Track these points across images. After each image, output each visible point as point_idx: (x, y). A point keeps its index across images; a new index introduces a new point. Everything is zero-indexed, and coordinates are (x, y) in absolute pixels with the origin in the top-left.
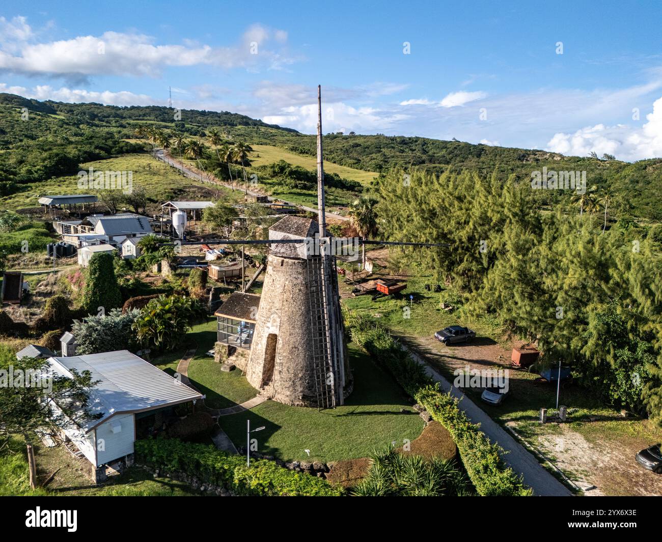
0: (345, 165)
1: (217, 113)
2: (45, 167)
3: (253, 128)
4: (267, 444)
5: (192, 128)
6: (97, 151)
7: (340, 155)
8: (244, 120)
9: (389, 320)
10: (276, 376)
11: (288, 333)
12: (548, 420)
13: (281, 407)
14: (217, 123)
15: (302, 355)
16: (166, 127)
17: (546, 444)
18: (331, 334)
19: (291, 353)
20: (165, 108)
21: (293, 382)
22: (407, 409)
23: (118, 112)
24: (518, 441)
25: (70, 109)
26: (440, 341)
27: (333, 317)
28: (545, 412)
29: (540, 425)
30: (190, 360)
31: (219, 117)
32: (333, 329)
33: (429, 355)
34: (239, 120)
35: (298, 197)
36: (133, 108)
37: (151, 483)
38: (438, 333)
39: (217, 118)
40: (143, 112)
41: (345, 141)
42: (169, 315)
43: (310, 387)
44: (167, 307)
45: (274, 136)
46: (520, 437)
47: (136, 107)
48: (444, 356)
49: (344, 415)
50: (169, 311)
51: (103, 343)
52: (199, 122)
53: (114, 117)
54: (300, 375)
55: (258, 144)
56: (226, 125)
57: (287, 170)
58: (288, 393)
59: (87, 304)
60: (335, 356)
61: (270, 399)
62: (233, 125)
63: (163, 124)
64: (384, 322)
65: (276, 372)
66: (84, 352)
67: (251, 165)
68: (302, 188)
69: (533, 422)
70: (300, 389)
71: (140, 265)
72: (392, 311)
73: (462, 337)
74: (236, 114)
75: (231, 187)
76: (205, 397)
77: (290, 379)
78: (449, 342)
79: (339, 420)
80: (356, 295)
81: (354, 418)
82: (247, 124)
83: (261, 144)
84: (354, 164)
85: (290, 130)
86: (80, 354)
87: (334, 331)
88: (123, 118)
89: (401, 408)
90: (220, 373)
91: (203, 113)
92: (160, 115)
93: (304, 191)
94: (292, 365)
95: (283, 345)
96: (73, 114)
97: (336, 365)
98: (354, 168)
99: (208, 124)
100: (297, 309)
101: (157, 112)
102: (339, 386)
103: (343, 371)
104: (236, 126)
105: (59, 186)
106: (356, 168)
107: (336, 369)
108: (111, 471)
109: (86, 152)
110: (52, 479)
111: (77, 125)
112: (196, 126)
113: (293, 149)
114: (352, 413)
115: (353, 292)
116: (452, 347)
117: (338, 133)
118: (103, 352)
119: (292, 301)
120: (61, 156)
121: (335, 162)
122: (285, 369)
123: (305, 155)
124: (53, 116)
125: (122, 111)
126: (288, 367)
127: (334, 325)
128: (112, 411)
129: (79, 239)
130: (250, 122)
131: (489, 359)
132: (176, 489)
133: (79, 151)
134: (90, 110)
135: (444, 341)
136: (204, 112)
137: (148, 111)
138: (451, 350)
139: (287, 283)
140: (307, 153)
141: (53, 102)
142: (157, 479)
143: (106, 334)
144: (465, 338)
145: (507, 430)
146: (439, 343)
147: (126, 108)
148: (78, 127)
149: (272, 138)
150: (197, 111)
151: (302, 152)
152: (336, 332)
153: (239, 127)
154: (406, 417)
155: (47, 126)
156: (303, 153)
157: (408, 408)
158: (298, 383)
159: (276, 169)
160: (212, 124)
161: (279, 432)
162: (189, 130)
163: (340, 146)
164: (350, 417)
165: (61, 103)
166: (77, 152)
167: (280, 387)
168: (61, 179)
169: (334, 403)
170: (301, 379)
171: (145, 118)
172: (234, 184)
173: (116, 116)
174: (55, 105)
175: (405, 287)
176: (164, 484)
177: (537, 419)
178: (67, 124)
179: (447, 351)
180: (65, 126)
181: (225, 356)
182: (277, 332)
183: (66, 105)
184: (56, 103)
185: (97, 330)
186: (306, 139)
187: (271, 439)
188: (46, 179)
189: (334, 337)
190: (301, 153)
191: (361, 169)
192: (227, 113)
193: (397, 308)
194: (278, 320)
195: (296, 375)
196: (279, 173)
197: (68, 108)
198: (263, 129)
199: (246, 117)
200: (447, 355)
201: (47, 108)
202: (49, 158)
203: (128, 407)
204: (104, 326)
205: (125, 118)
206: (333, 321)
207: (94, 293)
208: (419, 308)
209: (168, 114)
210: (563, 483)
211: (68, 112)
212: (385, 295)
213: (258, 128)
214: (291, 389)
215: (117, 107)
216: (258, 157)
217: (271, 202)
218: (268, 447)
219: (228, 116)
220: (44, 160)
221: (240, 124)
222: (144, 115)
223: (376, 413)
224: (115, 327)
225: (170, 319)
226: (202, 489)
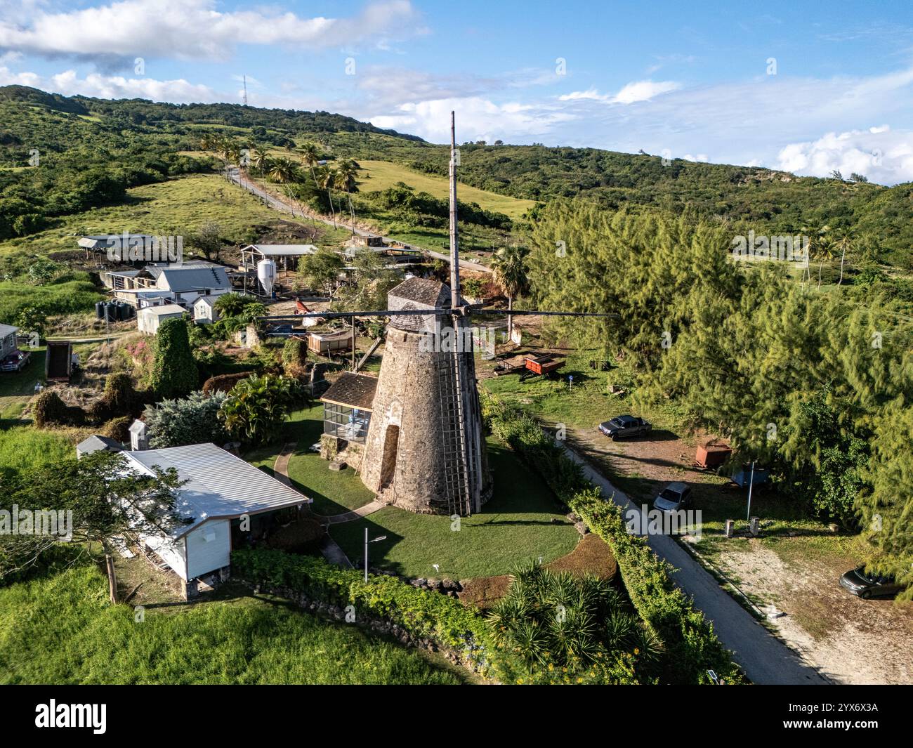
0: (488, 189)
1: (310, 113)
2: (82, 193)
3: (360, 135)
4: (386, 558)
5: (276, 135)
6: (149, 171)
7: (481, 173)
8: (348, 123)
9: (541, 407)
10: (398, 477)
11: (413, 425)
12: (735, 533)
13: (404, 514)
14: (310, 128)
15: (429, 452)
16: (240, 134)
17: (730, 562)
18: (465, 426)
19: (416, 449)
20: (238, 106)
21: (419, 484)
22: (559, 519)
23: (174, 112)
24: (695, 558)
25: (107, 107)
26: (606, 434)
27: (468, 406)
28: (732, 524)
29: (724, 540)
30: (291, 456)
31: (314, 119)
32: (469, 420)
33: (590, 453)
34: (340, 124)
35: (423, 238)
36: (193, 106)
37: (252, 599)
38: (603, 424)
39: (310, 121)
40: (208, 112)
41: (488, 153)
42: (264, 400)
43: (440, 490)
44: (261, 390)
45: (389, 146)
46: (698, 554)
47: (197, 105)
48: (610, 454)
49: (481, 525)
50: (263, 395)
51: (182, 434)
52: (285, 126)
53: (168, 119)
54: (427, 476)
55: (367, 159)
56: (322, 131)
57: (408, 199)
58: (413, 498)
59: (156, 384)
60: (471, 454)
61: (390, 504)
62: (332, 131)
63: (236, 129)
64: (534, 410)
65: (397, 472)
66: (160, 445)
67: (358, 191)
68: (428, 225)
69: (716, 536)
70: (427, 493)
71: (218, 332)
72: (546, 395)
73: (634, 429)
74: (337, 115)
75: (331, 223)
76: (312, 500)
77: (415, 480)
78: (617, 437)
79: (475, 530)
80: (500, 375)
81: (493, 528)
82: (351, 129)
83: (372, 159)
84: (501, 187)
85: (411, 138)
86: (155, 448)
87: (469, 423)
88: (180, 120)
89: (551, 517)
90: (328, 472)
91: (291, 114)
92: (232, 116)
93: (432, 230)
94: (418, 464)
95: (407, 439)
96: (111, 114)
97: (471, 465)
98: (500, 193)
99: (298, 129)
100: (424, 395)
101: (228, 112)
102: (475, 490)
103: (480, 472)
104: (337, 132)
105: (102, 220)
106: (504, 194)
107: (472, 469)
108: (203, 586)
109: (134, 173)
110: (134, 594)
111: (118, 130)
112: (281, 132)
113: (417, 166)
114: (491, 523)
115: (496, 370)
116: (620, 443)
117: (479, 143)
118: (183, 445)
119: (417, 386)
120: (101, 178)
121: (473, 185)
122: (409, 469)
123: (432, 175)
124: (85, 118)
125: (178, 110)
126: (413, 467)
127: (469, 416)
128: (204, 515)
129: (137, 296)
130: (356, 126)
131: (663, 457)
132: (281, 607)
133: (125, 170)
134: (135, 110)
135: (610, 435)
136: (292, 112)
137: (214, 110)
138: (619, 446)
139: (411, 362)
140: (435, 172)
141: (84, 98)
142: (258, 595)
143: (186, 423)
144: (638, 431)
145: (684, 546)
146: (604, 437)
147: (184, 105)
148: (120, 134)
149: (387, 149)
150: (283, 111)
151: (429, 171)
152: (472, 424)
153: (341, 133)
154: (557, 528)
155: (77, 133)
156: (431, 172)
157: (560, 517)
158: (425, 485)
159: (394, 198)
160: (303, 129)
161: (402, 543)
162: (272, 137)
163: (481, 161)
164: (488, 528)
165: (94, 100)
166: (122, 173)
167: (402, 490)
168: (104, 210)
169: (469, 510)
170: (428, 480)
171: (211, 121)
172: (337, 219)
173: (171, 117)
174: (87, 103)
175: (563, 364)
176: (266, 601)
177: (722, 532)
178: (105, 129)
179: (614, 447)
180: (101, 132)
181: (334, 451)
182: (399, 424)
183: (102, 102)
184: (88, 99)
185: (174, 418)
186: (433, 151)
187: (392, 552)
188: (83, 211)
189: (470, 430)
190: (427, 172)
191: (510, 195)
192: (324, 114)
193: (552, 392)
194: (400, 408)
195: (422, 476)
196: (397, 203)
197: (104, 106)
198: (374, 137)
199: (350, 120)
200: (614, 452)
201: (77, 106)
202: (87, 182)
203: (223, 512)
204: (184, 414)
205: (183, 120)
206: (469, 411)
207: (165, 370)
208: (581, 392)
209: (242, 114)
210: (746, 609)
211: (105, 112)
212: (536, 375)
213: (366, 135)
214: (416, 492)
215: (171, 105)
216: (368, 177)
217: (387, 245)
218: (388, 561)
219: (325, 118)
220: (79, 184)
221: (342, 129)
222: (210, 116)
223: (519, 523)
224: (196, 414)
225: (264, 405)
226: (312, 607)
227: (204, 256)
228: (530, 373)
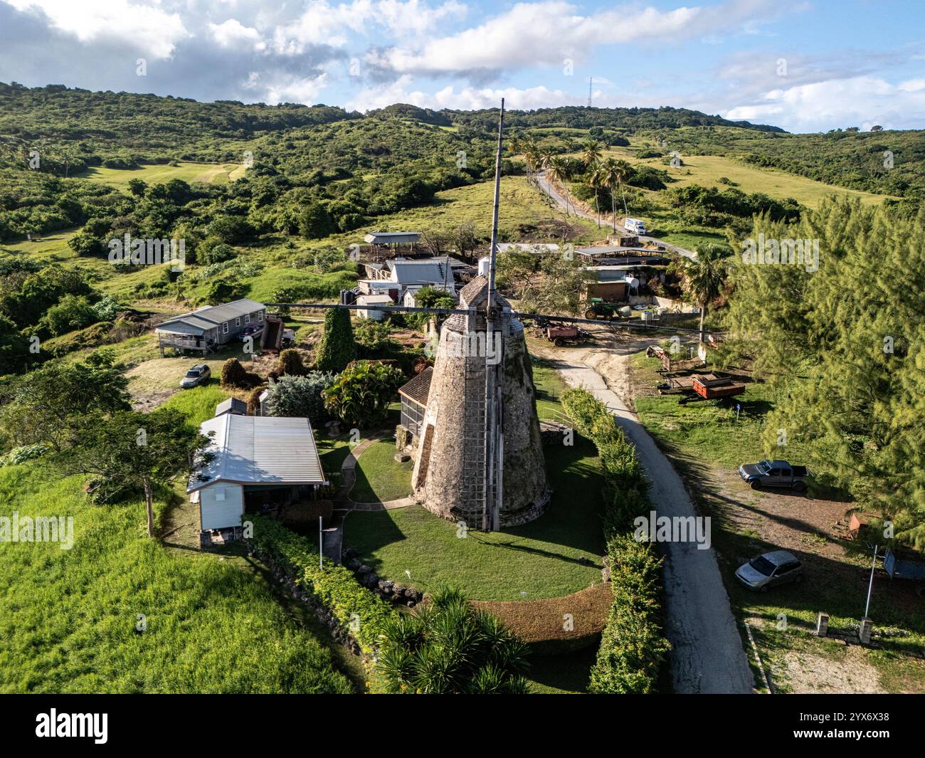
0: (837, 183)
1: (653, 110)
2: (398, 196)
3: (705, 128)
4: (374, 553)
5: (614, 134)
6: (463, 175)
7: (844, 165)
8: (693, 117)
9: (687, 436)
10: (429, 479)
11: (445, 427)
12: (831, 632)
13: (427, 515)
14: (651, 125)
15: (457, 457)
16: (578, 135)
17: (794, 666)
18: (488, 436)
19: (445, 452)
20: (582, 108)
21: (445, 488)
22: (591, 559)
23: (522, 118)
24: (746, 647)
25: (467, 117)
26: (743, 478)
27: (493, 415)
28: (824, 619)
29: (809, 636)
30: (376, 442)
31: (656, 116)
32: (492, 430)
33: (709, 496)
34: (684, 119)
35: (689, 237)
36: (541, 111)
37: (244, 560)
38: (745, 467)
39: (653, 118)
40: (553, 116)
41: (858, 141)
42: (359, 386)
43: (464, 499)
44: (359, 376)
45: (735, 139)
46: (753, 643)
47: (544, 110)
48: (734, 502)
49: (495, 545)
50: (359, 381)
51: (293, 407)
52: (625, 125)
53: (516, 126)
54: (454, 482)
55: (697, 155)
56: (663, 127)
57: (702, 195)
58: (439, 501)
59: (320, 362)
60: (492, 466)
61: (419, 503)
62: (673, 126)
63: (575, 130)
64: (675, 438)
65: (429, 473)
66: (274, 414)
67: (665, 188)
68: (708, 224)
69: (800, 629)
70: (453, 500)
72: (701, 424)
73: (789, 479)
74: (682, 109)
75: (603, 223)
76: (328, 483)
77: (442, 484)
78: (757, 483)
79: (484, 547)
80: (663, 393)
82: (696, 123)
83: (703, 154)
84: (855, 181)
85: (768, 128)
86: (270, 416)
87: (492, 433)
88: (526, 125)
89: (582, 554)
91: (634, 112)
92: (574, 119)
93: (710, 230)
94: (446, 467)
95: (439, 441)
96: (469, 124)
97: (491, 478)
98: (852, 188)
99: (638, 127)
100: (457, 398)
101: (571, 115)
102: (494, 505)
103: (501, 488)
104: (679, 127)
105: (405, 219)
106: (857, 189)
107: (491, 483)
108: (219, 539)
109: (449, 177)
110: (173, 533)
111: (468, 139)
112: (620, 131)
113: (752, 160)
114: (508, 545)
115: (659, 388)
116: (761, 493)
117: (849, 129)
119: (452, 387)
120: (416, 182)
121: (819, 179)
122: (438, 471)
123: (771, 168)
124: (445, 128)
125: (527, 116)
126: (441, 470)
127: (493, 426)
128: (218, 477)
129: (369, 286)
130: (702, 120)
131: (808, 520)
132: (259, 573)
133: (443, 175)
134: (490, 119)
135: (747, 481)
136: (636, 109)
137: (558, 114)
138: (756, 495)
139: (449, 363)
140: (774, 165)
141: (449, 111)
142: (250, 558)
143: (297, 399)
144: (792, 483)
145: (742, 630)
146: (742, 483)
147: (532, 111)
148: (469, 142)
149: (731, 142)
150: (625, 109)
151: (765, 165)
152: (496, 435)
153: (683, 128)
154: (580, 568)
155: (434, 143)
156: (767, 166)
157: (593, 557)
158: (451, 491)
159: (684, 195)
160: (643, 127)
161: (400, 543)
162: (608, 137)
163: (847, 150)
165: (458, 112)
166: (440, 177)
167: (431, 492)
168: (411, 211)
169: (484, 527)
170: (454, 486)
171: (554, 124)
172: (611, 218)
173: (520, 123)
174: (451, 114)
175: (742, 391)
176: (253, 564)
177: (812, 626)
178: (458, 139)
179: (750, 496)
180: (454, 141)
181: (404, 443)
182: (434, 423)
183: (463, 113)
184: (453, 112)
185: (287, 392)
186: (788, 142)
187: (383, 549)
188: (397, 211)
189: (492, 441)
190: (763, 166)
191: (865, 190)
192: (668, 109)
193: (713, 421)
194: (437, 408)
195: (449, 481)
196: (688, 200)
197: (464, 118)
198: (719, 130)
199: (697, 113)
200: (742, 502)
201: (443, 118)
202: (404, 186)
204: (296, 389)
205: (530, 126)
206: (493, 421)
207: (327, 350)
208: (753, 426)
209: (584, 116)
211: (464, 123)
212: (702, 399)
213: (711, 129)
214: (442, 497)
215: (521, 112)
216: (689, 174)
217: (641, 245)
218: (373, 556)
219: (668, 113)
220: (398, 187)
221: (685, 124)
222: (554, 120)
224: (306, 391)
225: (359, 390)
226: (281, 580)
227: (459, 253)
228: (696, 396)
